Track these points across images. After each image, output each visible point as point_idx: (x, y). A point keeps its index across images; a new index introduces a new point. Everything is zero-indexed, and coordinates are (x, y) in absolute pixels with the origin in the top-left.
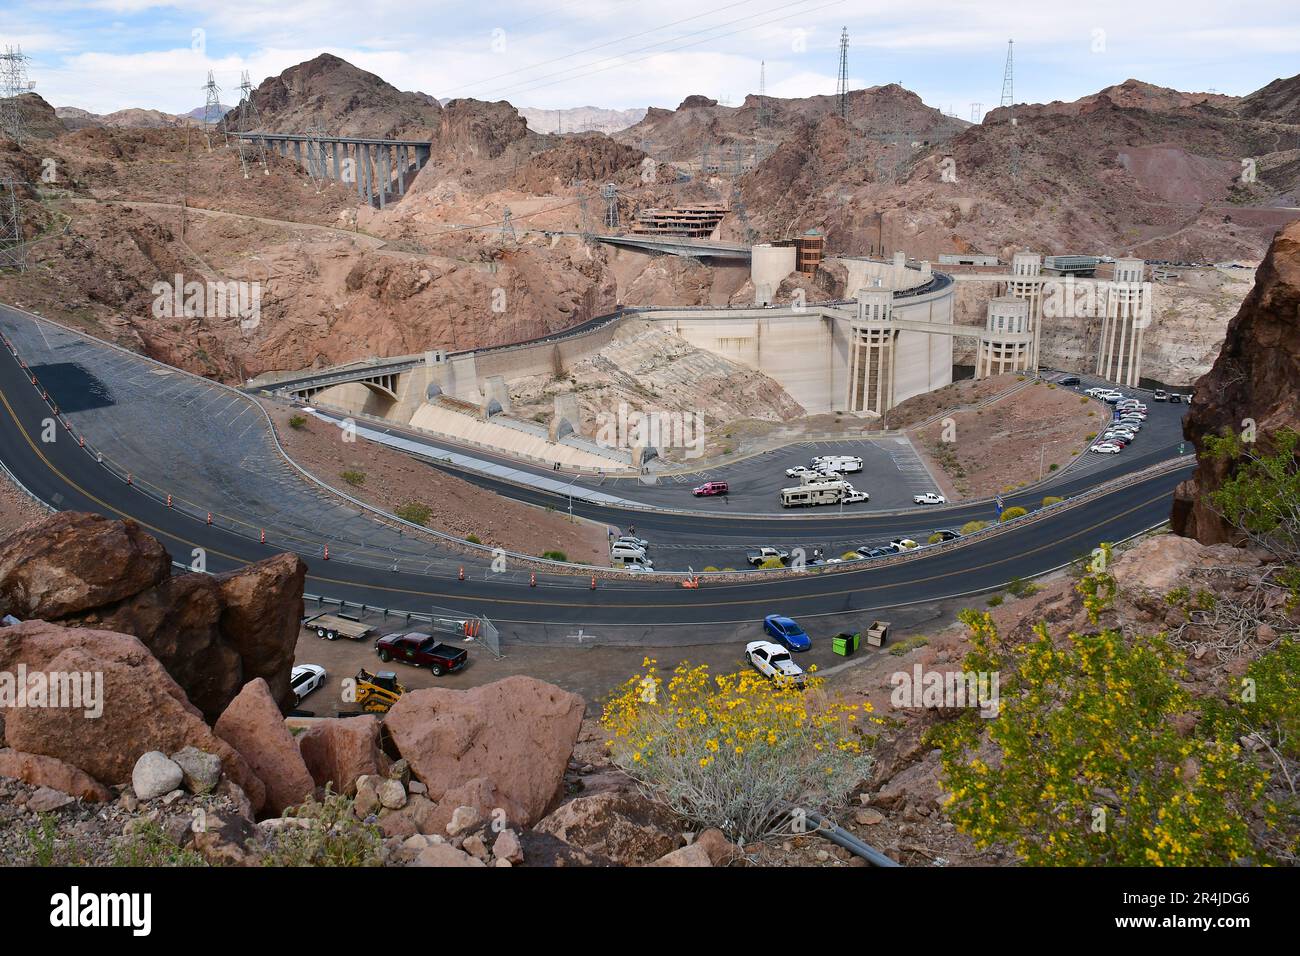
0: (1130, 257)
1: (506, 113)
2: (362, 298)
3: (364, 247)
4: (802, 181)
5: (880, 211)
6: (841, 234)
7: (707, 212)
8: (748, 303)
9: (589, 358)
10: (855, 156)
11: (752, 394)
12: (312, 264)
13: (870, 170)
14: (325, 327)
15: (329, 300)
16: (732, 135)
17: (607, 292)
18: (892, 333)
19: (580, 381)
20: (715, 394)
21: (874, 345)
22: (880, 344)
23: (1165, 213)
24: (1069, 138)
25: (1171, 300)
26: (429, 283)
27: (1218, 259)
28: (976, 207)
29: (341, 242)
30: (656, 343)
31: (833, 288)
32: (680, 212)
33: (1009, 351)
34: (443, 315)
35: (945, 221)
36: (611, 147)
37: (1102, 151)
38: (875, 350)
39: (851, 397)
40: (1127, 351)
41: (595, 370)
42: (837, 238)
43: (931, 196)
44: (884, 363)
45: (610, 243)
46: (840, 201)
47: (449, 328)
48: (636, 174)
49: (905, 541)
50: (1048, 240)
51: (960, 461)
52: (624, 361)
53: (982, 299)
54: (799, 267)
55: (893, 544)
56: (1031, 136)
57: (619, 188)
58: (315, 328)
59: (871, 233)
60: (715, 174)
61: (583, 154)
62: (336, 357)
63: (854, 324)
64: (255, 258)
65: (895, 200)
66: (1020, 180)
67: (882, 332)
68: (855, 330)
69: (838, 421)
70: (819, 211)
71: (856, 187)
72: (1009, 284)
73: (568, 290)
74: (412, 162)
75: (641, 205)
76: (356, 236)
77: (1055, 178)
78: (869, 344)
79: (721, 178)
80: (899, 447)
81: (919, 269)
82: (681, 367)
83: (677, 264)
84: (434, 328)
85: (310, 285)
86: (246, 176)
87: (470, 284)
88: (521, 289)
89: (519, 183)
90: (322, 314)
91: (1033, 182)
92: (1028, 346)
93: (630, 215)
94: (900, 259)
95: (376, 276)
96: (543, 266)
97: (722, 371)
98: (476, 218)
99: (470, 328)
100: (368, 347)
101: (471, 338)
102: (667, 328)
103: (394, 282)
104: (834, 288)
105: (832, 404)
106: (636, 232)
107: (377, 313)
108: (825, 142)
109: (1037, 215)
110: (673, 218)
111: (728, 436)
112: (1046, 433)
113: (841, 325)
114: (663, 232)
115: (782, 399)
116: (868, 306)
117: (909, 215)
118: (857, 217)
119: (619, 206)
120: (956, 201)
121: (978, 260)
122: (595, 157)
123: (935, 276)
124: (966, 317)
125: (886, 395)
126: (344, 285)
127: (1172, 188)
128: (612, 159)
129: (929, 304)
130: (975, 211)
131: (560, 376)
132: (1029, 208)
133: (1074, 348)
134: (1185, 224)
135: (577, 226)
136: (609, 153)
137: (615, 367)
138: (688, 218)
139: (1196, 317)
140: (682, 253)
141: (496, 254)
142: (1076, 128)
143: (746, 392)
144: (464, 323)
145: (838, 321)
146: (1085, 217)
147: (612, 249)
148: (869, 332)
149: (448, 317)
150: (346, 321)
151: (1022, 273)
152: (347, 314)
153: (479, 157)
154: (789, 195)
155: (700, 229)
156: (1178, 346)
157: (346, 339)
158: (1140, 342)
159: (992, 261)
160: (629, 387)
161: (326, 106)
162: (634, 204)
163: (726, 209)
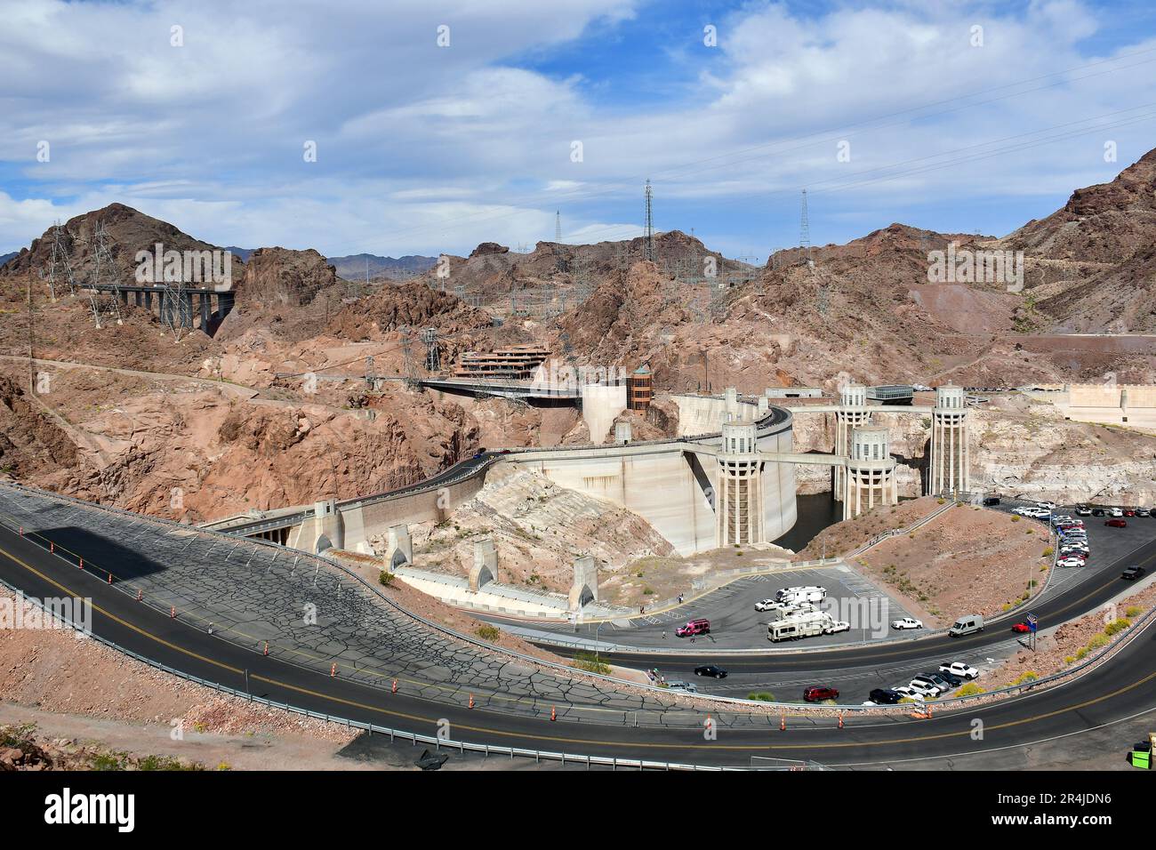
0: (950, 384)
1: (314, 261)
2: (239, 449)
3: (232, 397)
4: (622, 322)
5: (704, 349)
6: (667, 372)
7: (529, 354)
8: (584, 441)
9: (469, 504)
10: (668, 297)
11: (626, 532)
12: (179, 416)
13: (686, 311)
14: (195, 481)
15: (200, 452)
16: (532, 279)
17: (471, 436)
18: (759, 465)
19: (464, 527)
20: (592, 534)
21: (743, 478)
22: (748, 477)
23: (960, 343)
24: (863, 277)
25: (986, 424)
26: (308, 431)
27: (1018, 383)
28: (795, 343)
29: (206, 393)
30: (527, 485)
31: (666, 423)
32: (499, 355)
33: (877, 477)
34: (325, 463)
35: (768, 356)
36: (426, 293)
37: (893, 290)
38: (743, 483)
40: (956, 473)
41: (476, 515)
42: (664, 376)
43: (751, 333)
44: (753, 495)
45: (435, 386)
46: (661, 340)
47: (331, 477)
48: (451, 319)
49: (956, 664)
50: (862, 372)
51: (913, 584)
52: (500, 504)
53: (811, 429)
54: (629, 405)
55: (942, 669)
56: (829, 277)
57: (436, 333)
58: (183, 482)
59: (697, 370)
60: (528, 317)
61: (399, 300)
62: (209, 513)
63: (721, 458)
64: (117, 411)
65: (717, 339)
66: (829, 317)
67: (749, 465)
68: (723, 464)
69: (740, 554)
70: (642, 350)
71: (675, 327)
72: (839, 414)
73: (436, 435)
74: (215, 309)
75: (459, 349)
76: (222, 386)
77: (858, 314)
78: (738, 477)
79: (535, 320)
80: (845, 576)
81: (756, 404)
82: (555, 508)
83: (505, 405)
84: (316, 478)
85: (179, 437)
86: (98, 326)
87: (350, 431)
88: (398, 435)
89: (335, 330)
90: (192, 467)
91: (840, 318)
92: (892, 471)
93: (450, 359)
94: (731, 394)
95: (253, 426)
96: (409, 411)
97: (593, 511)
98: (291, 365)
99: (351, 476)
100: (247, 500)
101: (353, 486)
102: (533, 470)
103: (274, 431)
106: (459, 375)
107: (255, 464)
108: (638, 285)
109: (850, 349)
110: (495, 360)
111: (640, 576)
112: (990, 552)
113: (701, 459)
114: (487, 375)
115: (651, 536)
116: (734, 440)
117: (733, 352)
118: (682, 355)
119: (439, 351)
120: (775, 337)
121: (803, 393)
122: (411, 303)
123: (774, 410)
124: (798, 447)
125: (757, 527)
126: (217, 437)
127: (961, 321)
128: (428, 304)
129: (777, 435)
130: (794, 347)
131: (442, 521)
132: (842, 342)
133: (903, 473)
134: (981, 353)
135: (398, 371)
136: (425, 299)
137: (493, 511)
138: (509, 361)
139: (1013, 438)
140: (509, 395)
141: (362, 400)
142: (868, 269)
143: (620, 531)
144: (346, 472)
145: (700, 456)
146: (891, 349)
147: (435, 393)
148: (737, 465)
149: (329, 467)
150: (220, 474)
151: (851, 403)
152: (224, 467)
153: (290, 304)
154: (609, 335)
155: (524, 371)
156: (1001, 465)
157: (221, 493)
158: (967, 463)
159: (816, 393)
160: (511, 531)
161: (121, 254)
162: (452, 347)
163: (547, 350)
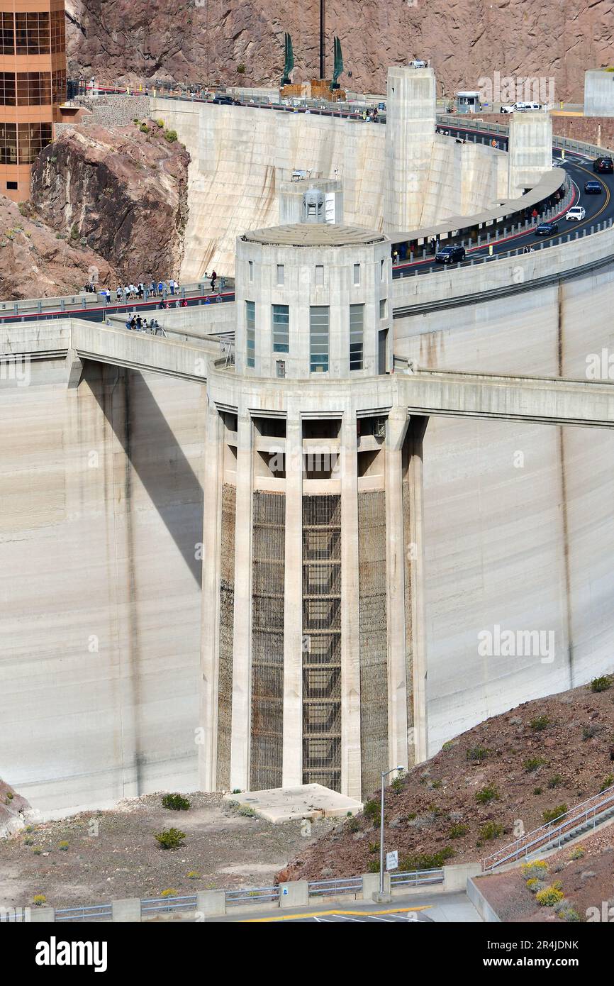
18: (395, 429)
21: (318, 488)
22: (344, 481)
31: (124, 228)
38: (320, 509)
39: (224, 729)
44: (363, 567)
63: (224, 392)
67: (349, 428)
68: (230, 419)
69: (170, 842)
78: (295, 487)
81: (504, 143)
94: (418, 98)
104: (127, 238)
105: (139, 762)
116: (281, 312)
123: (569, 167)
125: (383, 709)
129: (550, 293)
145: (154, 383)
148: (294, 429)
